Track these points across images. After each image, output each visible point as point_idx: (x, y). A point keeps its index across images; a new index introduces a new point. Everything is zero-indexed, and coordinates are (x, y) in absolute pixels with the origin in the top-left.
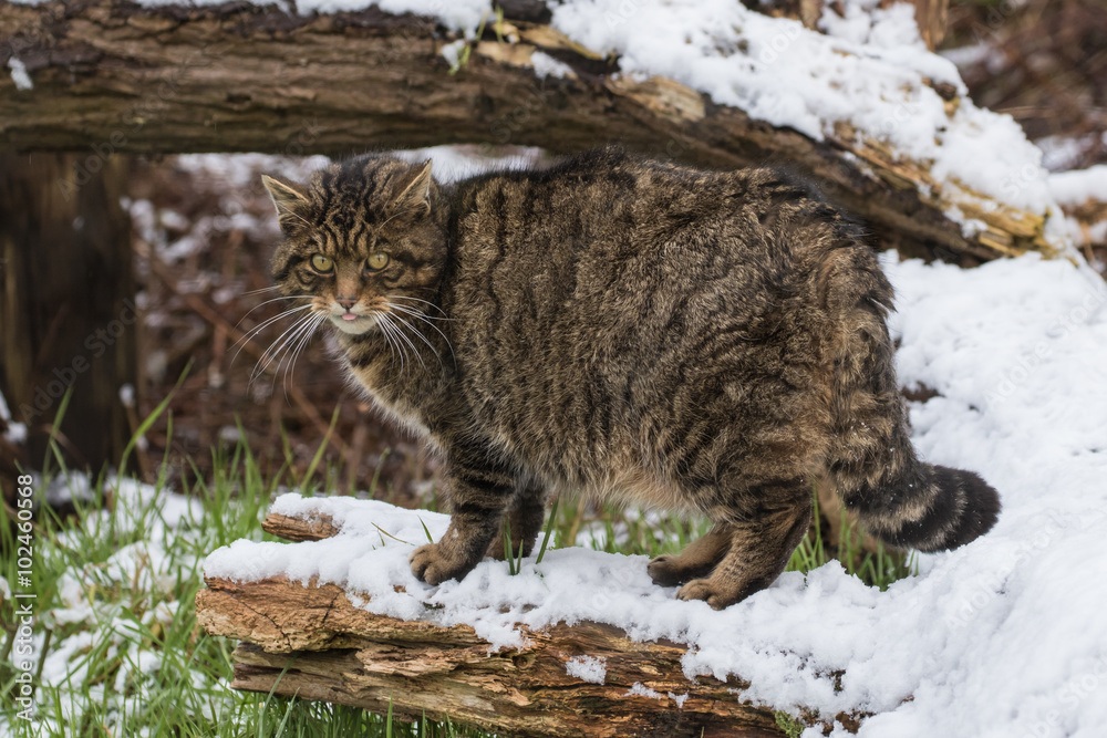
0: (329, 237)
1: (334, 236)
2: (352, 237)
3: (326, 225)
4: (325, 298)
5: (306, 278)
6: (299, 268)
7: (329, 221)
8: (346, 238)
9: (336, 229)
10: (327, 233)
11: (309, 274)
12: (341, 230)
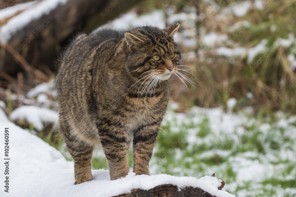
0: (161, 49)
1: (163, 48)
2: (169, 47)
3: (158, 45)
4: (163, 69)
5: (153, 64)
6: (150, 61)
7: (158, 42)
8: (168, 48)
9: (163, 45)
10: (159, 47)
11: (154, 62)
12: (165, 45)
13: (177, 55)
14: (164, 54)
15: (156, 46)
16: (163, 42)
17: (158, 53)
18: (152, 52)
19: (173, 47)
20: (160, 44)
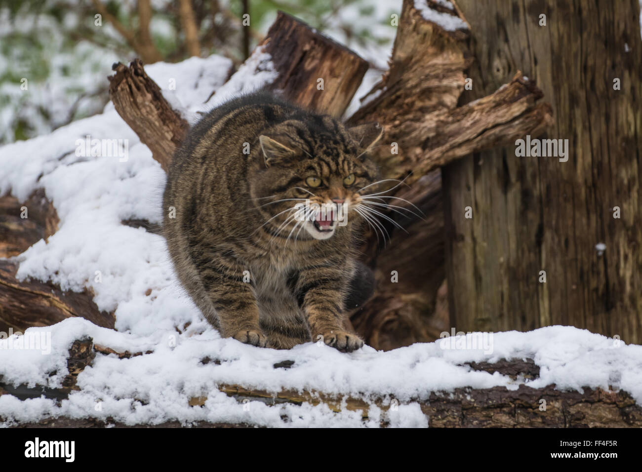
13: (362, 178)
14: (328, 176)
15: (316, 159)
16: (331, 152)
17: (316, 172)
18: (304, 170)
19: (351, 165)
20: (325, 156)
